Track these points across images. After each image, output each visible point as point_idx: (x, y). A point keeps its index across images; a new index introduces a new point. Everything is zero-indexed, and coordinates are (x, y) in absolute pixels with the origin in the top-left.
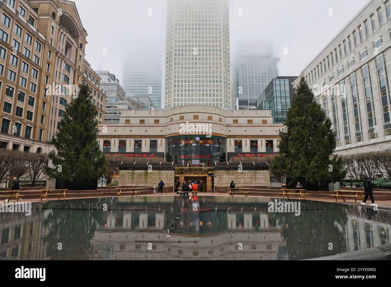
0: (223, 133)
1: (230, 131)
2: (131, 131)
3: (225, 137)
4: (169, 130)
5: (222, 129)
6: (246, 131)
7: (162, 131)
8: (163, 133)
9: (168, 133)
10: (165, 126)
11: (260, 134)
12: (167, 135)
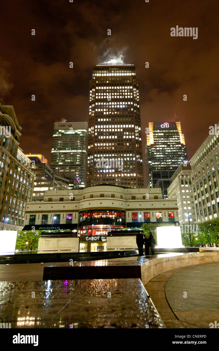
0: (123, 208)
1: (128, 205)
2: (52, 207)
3: (125, 210)
4: (82, 206)
5: (122, 204)
6: (140, 205)
7: (76, 206)
8: (77, 209)
9: (81, 208)
10: (79, 203)
11: (152, 207)
12: (80, 210)
